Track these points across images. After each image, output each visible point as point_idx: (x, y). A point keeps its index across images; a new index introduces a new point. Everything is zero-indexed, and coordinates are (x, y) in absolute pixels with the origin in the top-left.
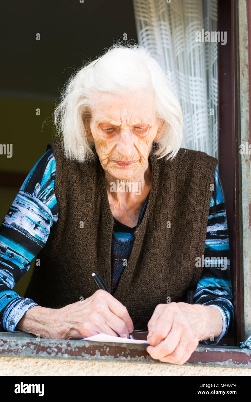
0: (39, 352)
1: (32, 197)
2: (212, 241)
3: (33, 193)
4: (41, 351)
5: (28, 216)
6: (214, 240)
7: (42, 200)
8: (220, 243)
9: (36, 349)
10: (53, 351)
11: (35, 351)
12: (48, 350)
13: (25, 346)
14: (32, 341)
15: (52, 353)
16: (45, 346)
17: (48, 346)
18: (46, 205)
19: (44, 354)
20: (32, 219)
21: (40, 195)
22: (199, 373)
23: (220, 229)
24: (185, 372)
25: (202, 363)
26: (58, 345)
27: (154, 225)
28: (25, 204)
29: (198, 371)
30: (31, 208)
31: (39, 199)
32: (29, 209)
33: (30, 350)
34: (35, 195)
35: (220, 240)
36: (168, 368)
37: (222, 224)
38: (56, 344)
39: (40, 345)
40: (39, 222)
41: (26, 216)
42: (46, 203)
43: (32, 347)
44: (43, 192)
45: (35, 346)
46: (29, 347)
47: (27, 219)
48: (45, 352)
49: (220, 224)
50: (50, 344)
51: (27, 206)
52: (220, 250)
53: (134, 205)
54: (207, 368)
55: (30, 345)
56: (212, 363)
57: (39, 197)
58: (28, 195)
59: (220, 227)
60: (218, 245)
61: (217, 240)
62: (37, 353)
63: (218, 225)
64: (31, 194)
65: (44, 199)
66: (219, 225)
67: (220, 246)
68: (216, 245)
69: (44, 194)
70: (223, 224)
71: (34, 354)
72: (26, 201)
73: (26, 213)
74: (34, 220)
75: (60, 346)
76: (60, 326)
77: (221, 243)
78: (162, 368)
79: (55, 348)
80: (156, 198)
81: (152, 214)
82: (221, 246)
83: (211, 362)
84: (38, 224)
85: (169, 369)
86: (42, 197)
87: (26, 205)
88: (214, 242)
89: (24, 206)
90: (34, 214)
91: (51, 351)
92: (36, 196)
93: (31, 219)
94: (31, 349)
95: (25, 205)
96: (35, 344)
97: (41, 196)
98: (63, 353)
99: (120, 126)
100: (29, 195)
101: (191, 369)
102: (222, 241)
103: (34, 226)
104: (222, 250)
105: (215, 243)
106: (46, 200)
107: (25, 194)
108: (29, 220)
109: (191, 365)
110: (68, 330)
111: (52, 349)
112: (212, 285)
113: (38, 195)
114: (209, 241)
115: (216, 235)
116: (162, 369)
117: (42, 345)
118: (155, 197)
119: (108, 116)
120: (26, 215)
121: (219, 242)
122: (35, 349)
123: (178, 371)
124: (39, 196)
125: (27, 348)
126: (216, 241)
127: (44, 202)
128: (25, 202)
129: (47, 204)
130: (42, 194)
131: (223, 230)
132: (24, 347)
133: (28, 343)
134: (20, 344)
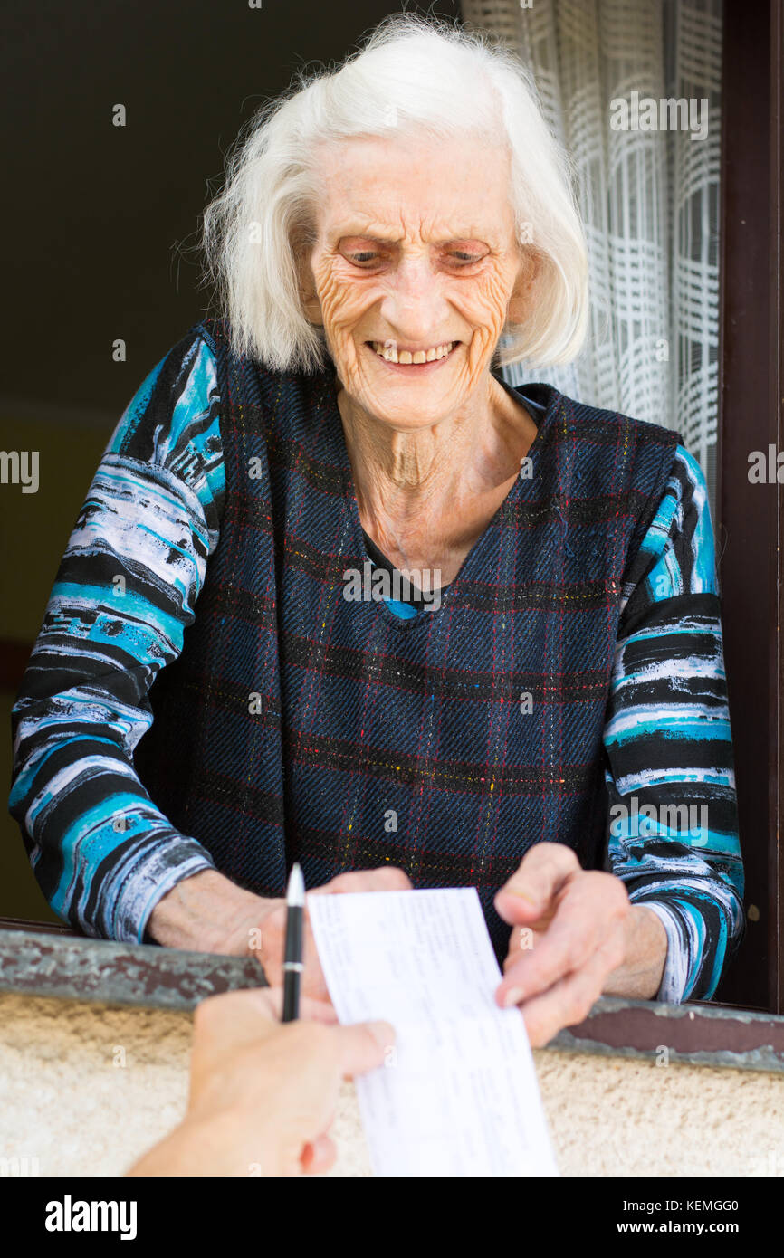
0: (155, 987)
1: (150, 470)
2: (675, 710)
3: (150, 457)
4: (160, 988)
5: (147, 524)
6: (682, 705)
7: (181, 475)
8: (701, 717)
9: (146, 979)
10: (200, 988)
11: (142, 986)
12: (185, 984)
13: (110, 966)
14: (134, 952)
15: (196, 993)
16: (175, 972)
17: (182, 971)
18: (194, 491)
19: (170, 997)
20: (160, 534)
21: (176, 460)
22: (666, 1086)
23: (702, 675)
24: (620, 1081)
25: (678, 1051)
26: (215, 970)
28: (128, 490)
29: (661, 1082)
30: (154, 503)
31: (172, 471)
32: (146, 506)
33: (127, 981)
34: (158, 461)
35: (702, 706)
36: (565, 1066)
37: (705, 658)
38: (209, 965)
39: (157, 968)
40: (182, 543)
41: (139, 526)
42: (193, 484)
44: (184, 453)
45: (142, 969)
46: (124, 970)
47: (142, 532)
48: (174, 992)
49: (702, 659)
50: (190, 965)
51: (138, 498)
52: (702, 738)
54: (691, 1074)
55: (124, 964)
56: (709, 1054)
57: (171, 466)
58: (135, 465)
59: (699, 668)
60: (694, 723)
61: (691, 705)
62: (149, 991)
63: (695, 659)
64: (143, 462)
65: (189, 473)
66: (698, 660)
67: (700, 726)
68: (690, 723)
69: (187, 460)
70: (710, 659)
71: (139, 993)
72: (133, 482)
73: (137, 515)
74: (165, 537)
75: (222, 973)
77: (705, 717)
78: (546, 1064)
79: (207, 978)
82: (705, 727)
83: (705, 1050)
84: (179, 549)
85: (568, 1071)
86: (181, 465)
87: (134, 492)
88: (683, 712)
89: (129, 497)
90: (164, 519)
91: (193, 988)
92: (163, 464)
93: (154, 533)
94: (127, 977)
95: (130, 493)
96: (141, 964)
97: (179, 462)
99: (400, 239)
100: (138, 463)
101: (639, 1075)
102: (708, 710)
103: (167, 554)
104: (708, 738)
105: (686, 716)
106: (195, 476)
107: (125, 461)
108: (149, 534)
109: (642, 1056)
111: (198, 981)
113: (169, 459)
114: (665, 710)
115: (686, 690)
116: (548, 1068)
117: (163, 967)
120: (139, 522)
121: (700, 713)
122: (141, 977)
123: (599, 1077)
124: (173, 463)
125: (114, 974)
126: (689, 709)
127: (190, 480)
128: (129, 483)
129: (197, 487)
130: (179, 458)
131: (710, 676)
132: (107, 972)
133: (119, 960)
134: (93, 961)
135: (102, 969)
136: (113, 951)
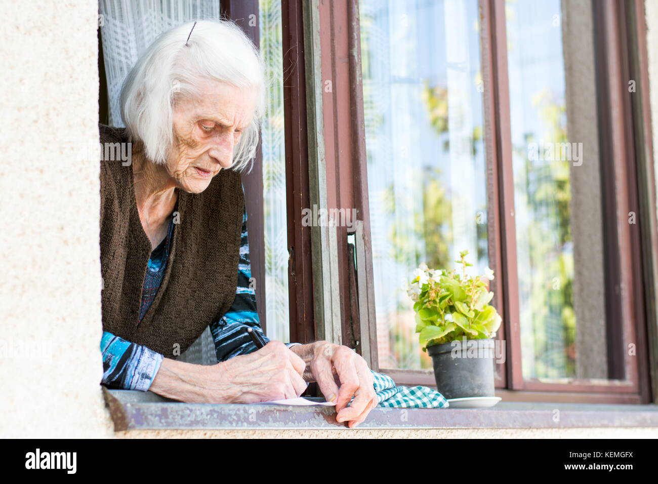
4: (224, 420)
10: (234, 420)
11: (219, 420)
27: (182, 247)
39: (221, 412)
43: (215, 415)
46: (212, 415)
48: (227, 421)
50: (230, 410)
53: (159, 220)
55: (213, 413)
76: (228, 389)
80: (185, 212)
81: (181, 233)
91: (232, 420)
94: (214, 418)
98: (242, 422)
99: (230, 126)
110: (240, 394)
112: (249, 321)
115: (245, 259)
117: (223, 412)
118: (184, 210)
119: (220, 113)
122: (218, 417)
125: (211, 417)
133: (211, 411)
134: (204, 413)
135: (207, 416)
136: (208, 408)
